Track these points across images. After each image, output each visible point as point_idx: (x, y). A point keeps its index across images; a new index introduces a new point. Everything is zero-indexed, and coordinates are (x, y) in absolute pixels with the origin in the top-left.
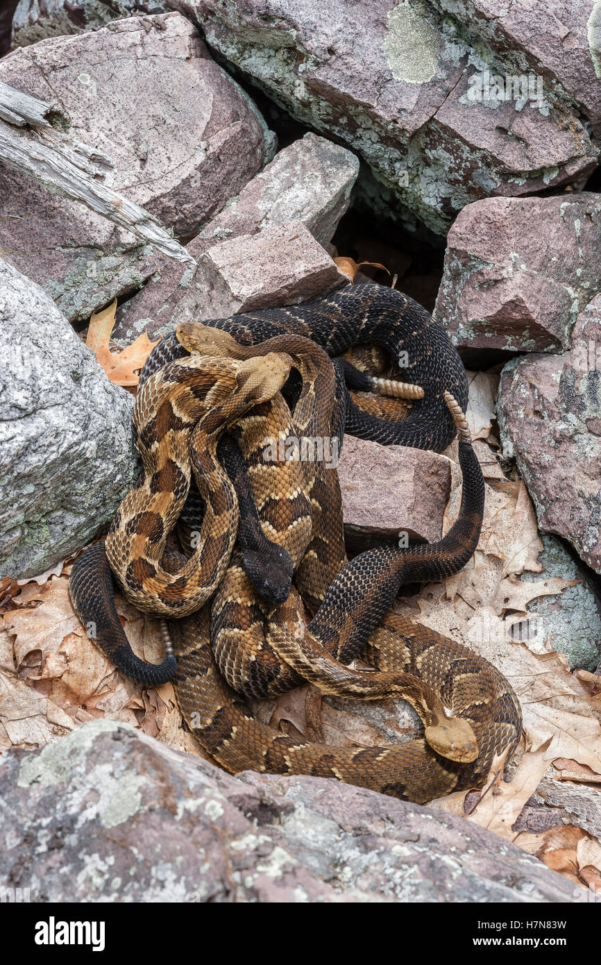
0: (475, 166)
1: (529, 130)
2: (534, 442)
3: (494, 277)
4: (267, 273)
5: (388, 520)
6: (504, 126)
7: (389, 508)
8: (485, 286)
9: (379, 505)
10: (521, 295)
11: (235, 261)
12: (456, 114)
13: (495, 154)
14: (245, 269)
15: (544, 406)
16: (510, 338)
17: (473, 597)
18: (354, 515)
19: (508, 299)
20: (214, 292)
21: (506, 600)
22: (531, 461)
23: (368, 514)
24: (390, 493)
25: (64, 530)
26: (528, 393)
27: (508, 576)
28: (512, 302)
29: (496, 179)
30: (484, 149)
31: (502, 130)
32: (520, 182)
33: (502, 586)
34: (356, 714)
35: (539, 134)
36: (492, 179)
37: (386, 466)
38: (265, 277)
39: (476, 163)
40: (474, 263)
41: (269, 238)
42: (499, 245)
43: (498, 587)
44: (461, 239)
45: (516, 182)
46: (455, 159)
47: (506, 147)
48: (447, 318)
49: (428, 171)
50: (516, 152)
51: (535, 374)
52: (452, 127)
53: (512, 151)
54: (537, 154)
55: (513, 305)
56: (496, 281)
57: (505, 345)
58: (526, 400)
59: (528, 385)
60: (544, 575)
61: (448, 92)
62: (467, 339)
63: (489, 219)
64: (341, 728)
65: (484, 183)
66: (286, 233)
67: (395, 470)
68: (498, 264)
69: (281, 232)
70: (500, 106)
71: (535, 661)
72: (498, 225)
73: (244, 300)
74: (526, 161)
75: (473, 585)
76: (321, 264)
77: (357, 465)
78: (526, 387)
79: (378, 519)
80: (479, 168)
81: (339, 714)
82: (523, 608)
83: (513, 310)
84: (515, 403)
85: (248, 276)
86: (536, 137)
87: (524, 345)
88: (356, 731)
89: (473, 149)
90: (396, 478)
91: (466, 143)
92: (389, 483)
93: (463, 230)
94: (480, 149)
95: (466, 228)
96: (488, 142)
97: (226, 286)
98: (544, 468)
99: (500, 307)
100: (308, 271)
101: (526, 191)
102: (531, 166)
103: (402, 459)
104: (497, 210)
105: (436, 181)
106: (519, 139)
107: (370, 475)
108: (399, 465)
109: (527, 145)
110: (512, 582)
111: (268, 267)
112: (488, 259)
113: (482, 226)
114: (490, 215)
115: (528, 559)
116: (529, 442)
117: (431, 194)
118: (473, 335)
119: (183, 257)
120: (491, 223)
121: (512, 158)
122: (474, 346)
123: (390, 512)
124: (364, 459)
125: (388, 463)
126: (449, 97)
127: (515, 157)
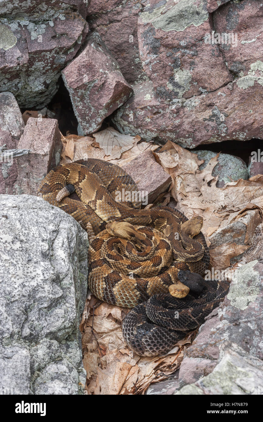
0: (53, 58)
1: (63, 29)
2: (166, 122)
3: (101, 83)
4: (44, 139)
5: (162, 180)
6: (53, 35)
7: (158, 176)
8: (100, 90)
9: (154, 178)
10: (117, 80)
11: (29, 146)
12: (35, 45)
13: (60, 46)
14: (36, 144)
15: (157, 108)
16: (118, 101)
17: (193, 189)
18: (149, 189)
19: (114, 85)
20: (32, 162)
21: (204, 180)
22: (171, 128)
23: (153, 184)
24: (152, 172)
25: (85, 269)
26: (143, 112)
27: (196, 172)
28: (116, 85)
29: (63, 56)
30: (55, 48)
31: (54, 37)
32: (72, 50)
33: (197, 177)
34: (221, 244)
35: (68, 27)
36: (62, 58)
37: (141, 165)
38: (45, 141)
39: (54, 56)
40: (89, 85)
41: (29, 130)
42: (94, 71)
43: (196, 179)
44: (78, 81)
45: (71, 51)
46: (44, 62)
47: (60, 41)
48: (88, 116)
49: (31, 78)
50: (65, 40)
51: (139, 105)
52: (38, 49)
53: (64, 41)
54: (73, 34)
55: (117, 86)
56: (103, 84)
57: (118, 105)
58: (145, 115)
59: (140, 110)
60: (206, 162)
61: (25, 40)
62: (105, 114)
63: (84, 65)
64: (220, 254)
65: (60, 61)
66: (32, 124)
67: (145, 164)
68: (99, 78)
69: (30, 126)
70: (46, 30)
71: (237, 188)
72: (89, 64)
73: (49, 153)
74: (71, 40)
75: (188, 185)
76: (54, 123)
77: (131, 174)
78: (140, 111)
79: (158, 182)
80: (56, 57)
81: (216, 250)
82: (213, 178)
83: (118, 88)
84: (141, 120)
85: (40, 146)
86: (68, 29)
87: (123, 100)
88: (226, 250)
89: (50, 51)
90: (149, 166)
91: (46, 51)
92: (148, 169)
93: (76, 78)
94: (53, 49)
95: (77, 76)
96: (54, 45)
97: (36, 155)
98: (180, 126)
99: (113, 91)
100: (54, 128)
101: (77, 51)
102: (74, 40)
103: (143, 159)
104: (84, 60)
105: (36, 79)
106: (62, 35)
107: (139, 173)
108: (144, 161)
109: (67, 34)
110: (199, 173)
111: (42, 138)
112: (94, 79)
113: (83, 70)
114: (83, 64)
115: (196, 162)
116: (164, 124)
117: (38, 85)
118: (107, 111)
119: (26, 152)
120: (84, 66)
121: (66, 43)
122: (109, 114)
123: (160, 176)
124: (132, 170)
125: (140, 164)
126: (28, 41)
127: (67, 41)
